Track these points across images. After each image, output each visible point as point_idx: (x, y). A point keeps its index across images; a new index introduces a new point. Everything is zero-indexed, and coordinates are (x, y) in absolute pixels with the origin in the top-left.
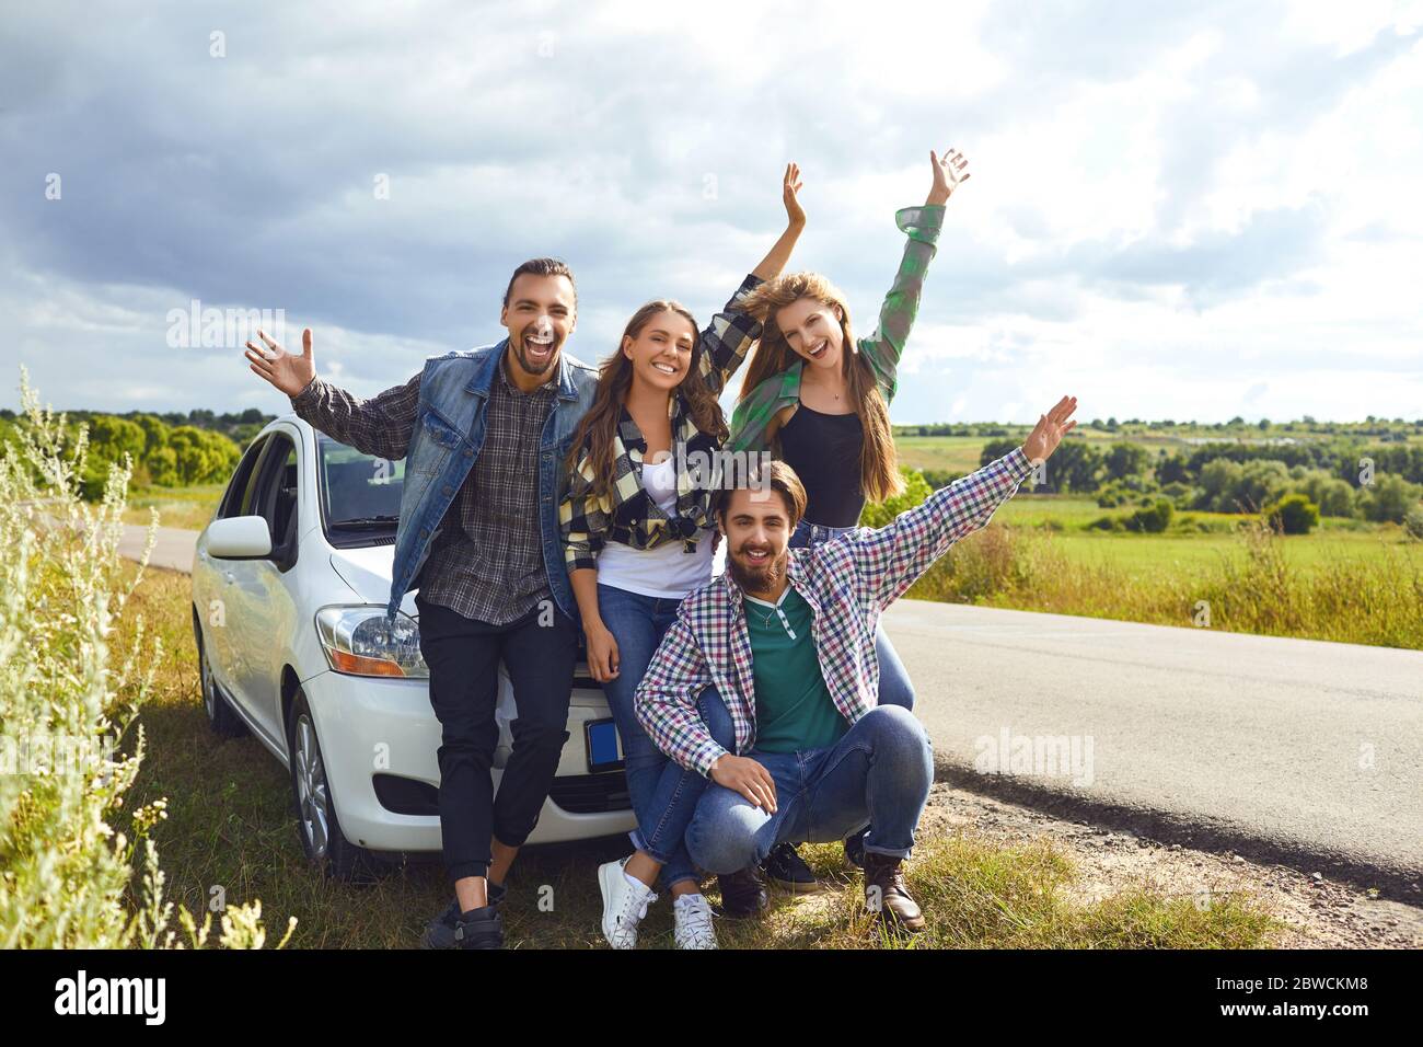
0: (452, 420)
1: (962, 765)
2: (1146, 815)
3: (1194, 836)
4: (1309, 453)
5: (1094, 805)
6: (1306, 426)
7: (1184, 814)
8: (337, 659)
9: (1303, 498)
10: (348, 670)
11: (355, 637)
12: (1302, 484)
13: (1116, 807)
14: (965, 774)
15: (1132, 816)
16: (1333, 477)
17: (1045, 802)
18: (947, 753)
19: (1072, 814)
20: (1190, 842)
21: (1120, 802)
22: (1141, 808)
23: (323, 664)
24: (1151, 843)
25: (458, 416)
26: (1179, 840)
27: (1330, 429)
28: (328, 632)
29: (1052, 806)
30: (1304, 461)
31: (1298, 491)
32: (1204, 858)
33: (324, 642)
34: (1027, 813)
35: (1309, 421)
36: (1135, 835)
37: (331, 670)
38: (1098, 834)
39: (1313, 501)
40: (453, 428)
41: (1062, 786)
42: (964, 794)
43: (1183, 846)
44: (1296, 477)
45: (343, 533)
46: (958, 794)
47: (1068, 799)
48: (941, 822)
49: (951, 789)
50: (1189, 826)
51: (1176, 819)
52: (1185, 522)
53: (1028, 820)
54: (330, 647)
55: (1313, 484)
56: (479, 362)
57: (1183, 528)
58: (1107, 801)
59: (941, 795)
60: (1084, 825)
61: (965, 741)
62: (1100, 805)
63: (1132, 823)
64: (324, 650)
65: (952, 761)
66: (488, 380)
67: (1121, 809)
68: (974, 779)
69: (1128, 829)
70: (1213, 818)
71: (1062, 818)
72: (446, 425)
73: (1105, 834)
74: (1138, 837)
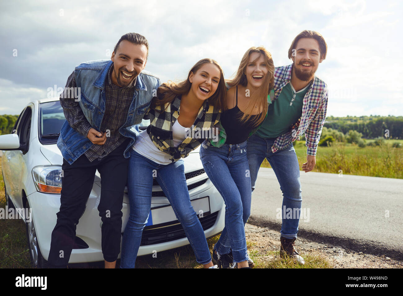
0: (90, 100)
1: (272, 221)
2: (346, 240)
3: (367, 248)
4: (332, 125)
5: (325, 236)
6: (331, 118)
7: (360, 240)
8: (40, 187)
9: (332, 137)
10: (45, 191)
11: (47, 178)
12: (331, 133)
13: (333, 237)
14: (274, 224)
15: (341, 241)
16: (339, 131)
17: (306, 235)
18: (265, 217)
19: (317, 239)
20: (366, 251)
21: (334, 235)
22: (344, 238)
23: (34, 189)
24: (350, 251)
25: (93, 98)
26: (361, 250)
27: (337, 119)
28: (37, 176)
29: (308, 236)
30: (331, 127)
31: (329, 135)
32: (374, 258)
33: (35, 180)
34: (300, 239)
35: (332, 117)
36: (343, 248)
37: (38, 191)
38: (329, 247)
39: (334, 138)
40: (91, 103)
41: (311, 229)
42: (275, 232)
43: (364, 253)
44: (329, 131)
45: (46, 139)
46: (272, 232)
47: (314, 234)
48: (270, 244)
49: (270, 230)
50: (364, 245)
51: (358, 242)
52: (300, 144)
53: (301, 242)
54: (37, 183)
55: (334, 133)
56: (99, 72)
57: (300, 145)
58: (329, 234)
59: (266, 232)
60: (323, 244)
61: (270, 212)
62: (327, 236)
63: (341, 243)
64: (35, 183)
65: (268, 219)
66: (103, 81)
67: (336, 238)
68: (278, 226)
69: (340, 245)
70: (372, 241)
71: (313, 241)
72: (89, 102)
73: (332, 248)
74: (345, 249)
